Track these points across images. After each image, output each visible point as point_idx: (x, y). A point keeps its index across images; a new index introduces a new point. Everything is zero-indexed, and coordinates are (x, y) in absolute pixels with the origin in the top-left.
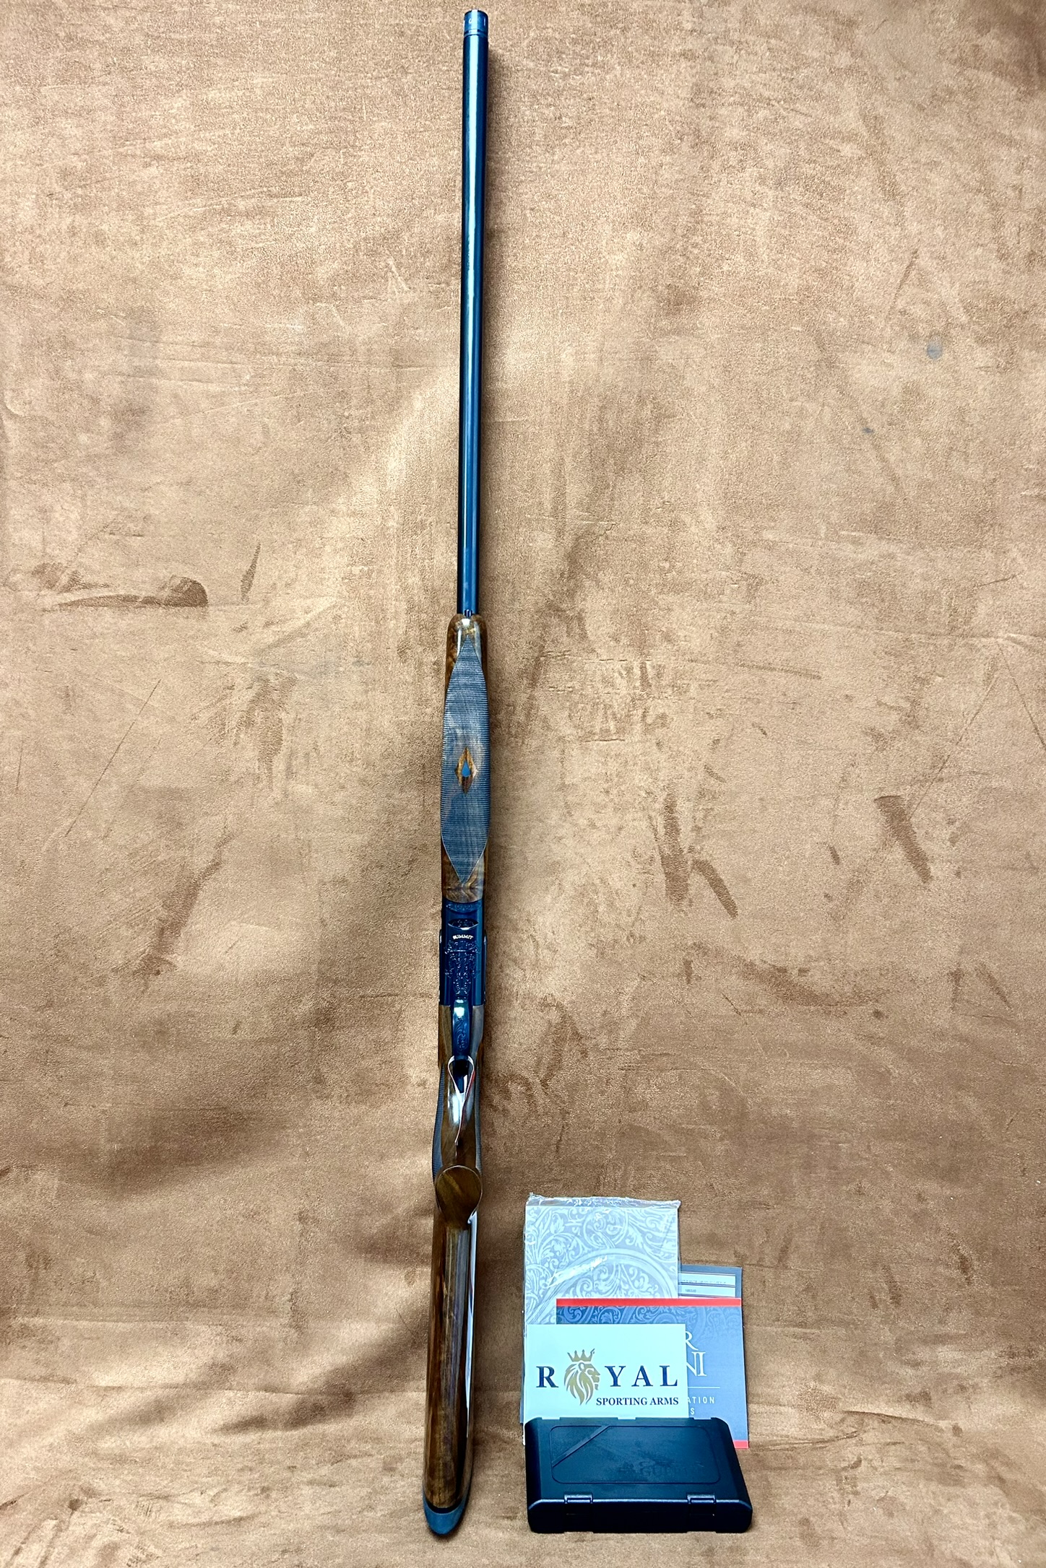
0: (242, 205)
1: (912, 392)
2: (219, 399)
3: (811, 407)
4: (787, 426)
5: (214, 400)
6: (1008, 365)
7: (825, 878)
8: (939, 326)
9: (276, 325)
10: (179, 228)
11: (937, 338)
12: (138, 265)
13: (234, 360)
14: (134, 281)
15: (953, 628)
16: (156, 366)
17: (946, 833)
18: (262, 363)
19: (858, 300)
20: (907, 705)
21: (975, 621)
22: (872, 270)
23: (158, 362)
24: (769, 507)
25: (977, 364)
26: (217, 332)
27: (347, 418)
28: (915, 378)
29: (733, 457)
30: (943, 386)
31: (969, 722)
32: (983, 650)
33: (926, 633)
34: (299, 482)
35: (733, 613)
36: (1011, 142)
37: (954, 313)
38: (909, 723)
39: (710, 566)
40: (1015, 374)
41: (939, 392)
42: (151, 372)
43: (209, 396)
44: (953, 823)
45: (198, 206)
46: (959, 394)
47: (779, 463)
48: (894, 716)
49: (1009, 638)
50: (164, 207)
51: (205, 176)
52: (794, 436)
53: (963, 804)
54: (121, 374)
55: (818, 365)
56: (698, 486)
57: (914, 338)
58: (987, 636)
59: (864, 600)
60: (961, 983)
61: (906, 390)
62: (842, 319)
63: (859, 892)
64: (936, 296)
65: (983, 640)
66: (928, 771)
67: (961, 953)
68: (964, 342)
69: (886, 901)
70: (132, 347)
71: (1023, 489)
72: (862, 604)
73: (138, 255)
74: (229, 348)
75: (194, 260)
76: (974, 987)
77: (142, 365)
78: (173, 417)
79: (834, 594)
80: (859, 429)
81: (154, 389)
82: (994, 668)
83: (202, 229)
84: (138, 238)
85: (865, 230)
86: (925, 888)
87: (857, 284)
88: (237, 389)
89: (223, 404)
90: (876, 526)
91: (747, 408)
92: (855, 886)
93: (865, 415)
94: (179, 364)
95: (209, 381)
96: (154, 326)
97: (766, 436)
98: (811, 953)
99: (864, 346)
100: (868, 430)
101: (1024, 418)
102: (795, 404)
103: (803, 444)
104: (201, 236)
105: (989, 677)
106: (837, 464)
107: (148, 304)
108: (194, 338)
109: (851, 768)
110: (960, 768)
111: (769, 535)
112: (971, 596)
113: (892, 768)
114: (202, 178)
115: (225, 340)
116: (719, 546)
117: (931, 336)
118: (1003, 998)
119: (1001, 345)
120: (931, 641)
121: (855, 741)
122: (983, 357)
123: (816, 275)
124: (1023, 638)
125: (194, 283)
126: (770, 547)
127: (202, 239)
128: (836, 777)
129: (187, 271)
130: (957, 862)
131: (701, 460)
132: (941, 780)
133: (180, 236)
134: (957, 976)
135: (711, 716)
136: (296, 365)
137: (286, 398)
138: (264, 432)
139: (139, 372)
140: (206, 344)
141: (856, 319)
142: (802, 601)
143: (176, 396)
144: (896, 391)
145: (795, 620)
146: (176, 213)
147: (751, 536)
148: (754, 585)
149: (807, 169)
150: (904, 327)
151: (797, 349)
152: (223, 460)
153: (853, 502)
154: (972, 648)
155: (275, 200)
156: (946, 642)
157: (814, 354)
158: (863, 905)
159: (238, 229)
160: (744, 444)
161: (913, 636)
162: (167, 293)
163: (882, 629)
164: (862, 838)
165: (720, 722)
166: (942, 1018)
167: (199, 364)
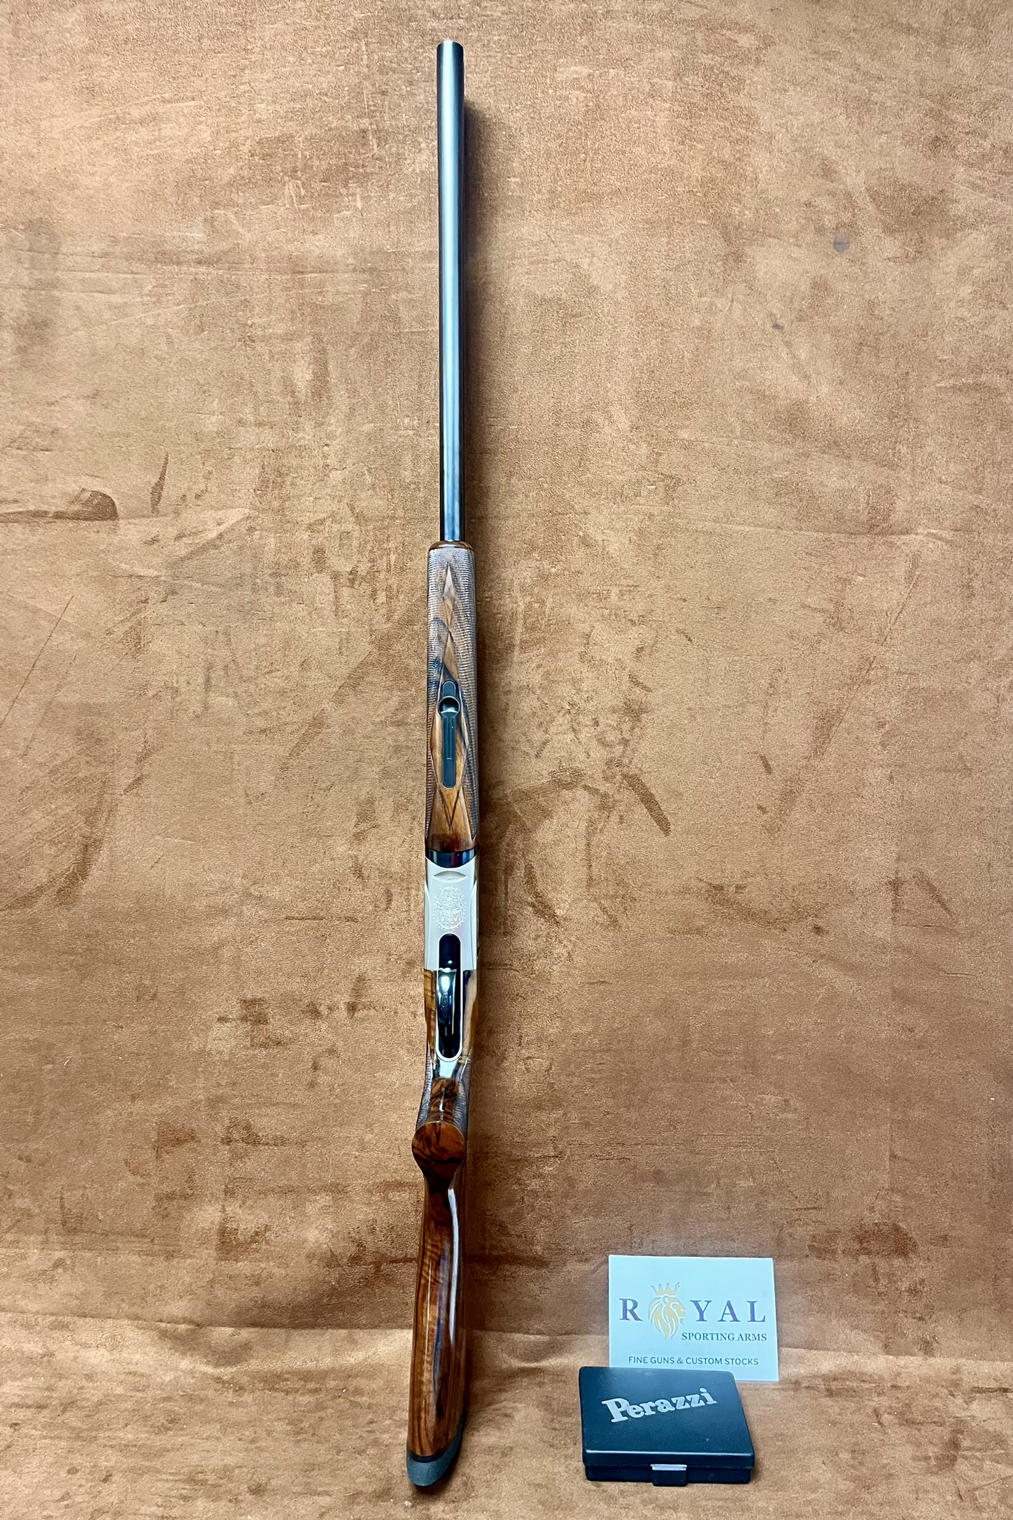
0: (135, 113)
1: (820, 287)
2: (121, 310)
3: (720, 303)
4: (697, 323)
5: (117, 311)
6: (919, 254)
7: (757, 790)
8: (846, 217)
9: (175, 233)
10: (76, 139)
11: (842, 230)
12: (36, 177)
13: (134, 270)
14: (32, 192)
15: (872, 527)
16: (58, 279)
17: (876, 737)
18: (163, 273)
19: (762, 192)
20: (831, 607)
21: (894, 518)
22: (775, 163)
23: (58, 274)
24: (683, 406)
25: (885, 257)
26: (115, 241)
27: (251, 326)
28: (822, 272)
29: (644, 355)
30: (850, 281)
31: (893, 621)
32: (903, 547)
33: (845, 532)
34: (204, 392)
35: (651, 516)
36: (909, 30)
37: (860, 202)
38: (834, 625)
39: (625, 468)
40: (926, 262)
41: (846, 287)
42: (54, 284)
43: (111, 307)
44: (883, 726)
45: (93, 115)
46: (867, 287)
47: (690, 360)
48: (820, 618)
49: (929, 534)
50: (60, 119)
51: (100, 88)
52: (704, 333)
53: (893, 708)
54: (21, 287)
55: (725, 261)
56: (609, 385)
57: (820, 230)
58: (907, 532)
59: (783, 500)
60: (900, 892)
61: (815, 285)
62: (747, 212)
63: (793, 801)
64: (841, 187)
65: (902, 537)
66: (854, 674)
67: (898, 860)
68: (871, 234)
69: (819, 811)
70: (32, 259)
71: (938, 381)
72: (781, 504)
73: (36, 167)
74: (129, 257)
75: (90, 169)
76: (913, 895)
77: (43, 278)
78: (76, 329)
79: (753, 493)
80: (768, 326)
81: (58, 302)
82: (915, 565)
83: (98, 139)
84: (35, 150)
85: (767, 120)
86: (859, 795)
87: (761, 176)
88: (139, 299)
89: (126, 315)
90: (791, 424)
91: (655, 304)
92: (789, 797)
93: (774, 311)
94: (80, 275)
95: (110, 292)
96: (53, 237)
97: (676, 333)
98: (747, 868)
99: (771, 240)
100: (776, 326)
101: (936, 307)
102: (704, 299)
103: (715, 341)
104: (97, 145)
105: (910, 576)
106: (749, 361)
107: (46, 216)
108: (95, 248)
109: (777, 674)
110: (887, 669)
111: (685, 435)
112: (889, 493)
113: (818, 673)
114: (97, 89)
115: (125, 250)
116: (634, 447)
117: (837, 228)
118: (944, 906)
119: (908, 233)
120: (851, 541)
121: (781, 646)
122: (891, 246)
123: (719, 166)
124: (944, 534)
125: (92, 192)
126: (687, 446)
127: (97, 148)
128: (764, 683)
129: (84, 181)
130: (889, 766)
131: (611, 358)
132: (868, 682)
133: (77, 148)
134: (896, 885)
135: (633, 623)
136: (197, 274)
137: (190, 309)
138: (168, 343)
139: (41, 285)
140: (105, 255)
141: (761, 212)
142: (722, 502)
143: (78, 308)
144: (805, 287)
145: (714, 521)
146: (73, 124)
147: (666, 435)
148: (672, 485)
149: (706, 59)
150: (808, 219)
151: (703, 243)
152: (128, 372)
153: (767, 399)
154: (891, 545)
155: (169, 106)
156: (865, 541)
157: (719, 246)
158: (797, 816)
159: (132, 137)
160: (654, 342)
161: (833, 535)
162: (64, 203)
163: (801, 529)
164: (793, 746)
165: (643, 629)
166: (883, 930)
167: (102, 275)
